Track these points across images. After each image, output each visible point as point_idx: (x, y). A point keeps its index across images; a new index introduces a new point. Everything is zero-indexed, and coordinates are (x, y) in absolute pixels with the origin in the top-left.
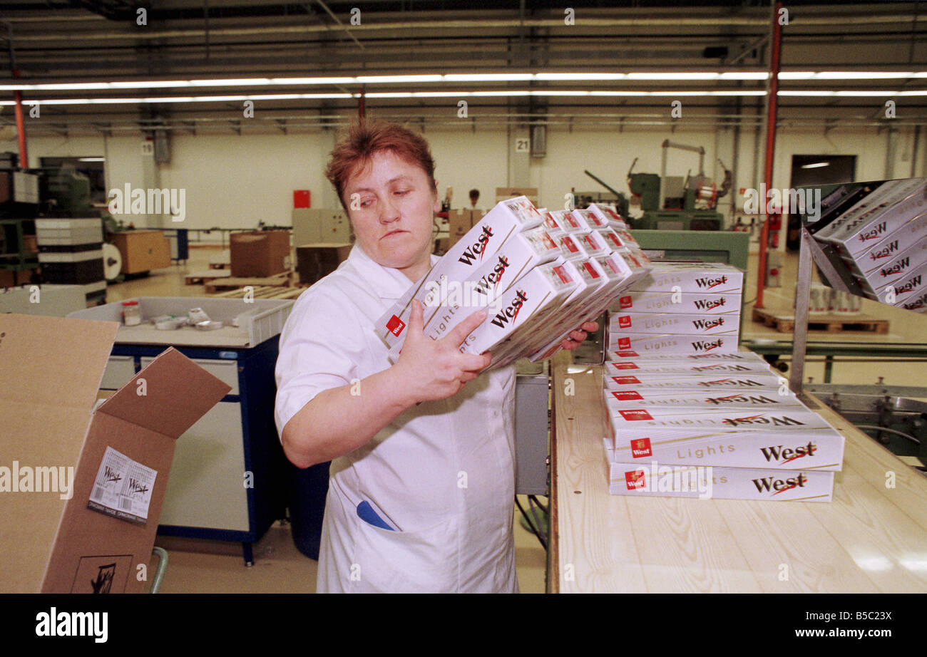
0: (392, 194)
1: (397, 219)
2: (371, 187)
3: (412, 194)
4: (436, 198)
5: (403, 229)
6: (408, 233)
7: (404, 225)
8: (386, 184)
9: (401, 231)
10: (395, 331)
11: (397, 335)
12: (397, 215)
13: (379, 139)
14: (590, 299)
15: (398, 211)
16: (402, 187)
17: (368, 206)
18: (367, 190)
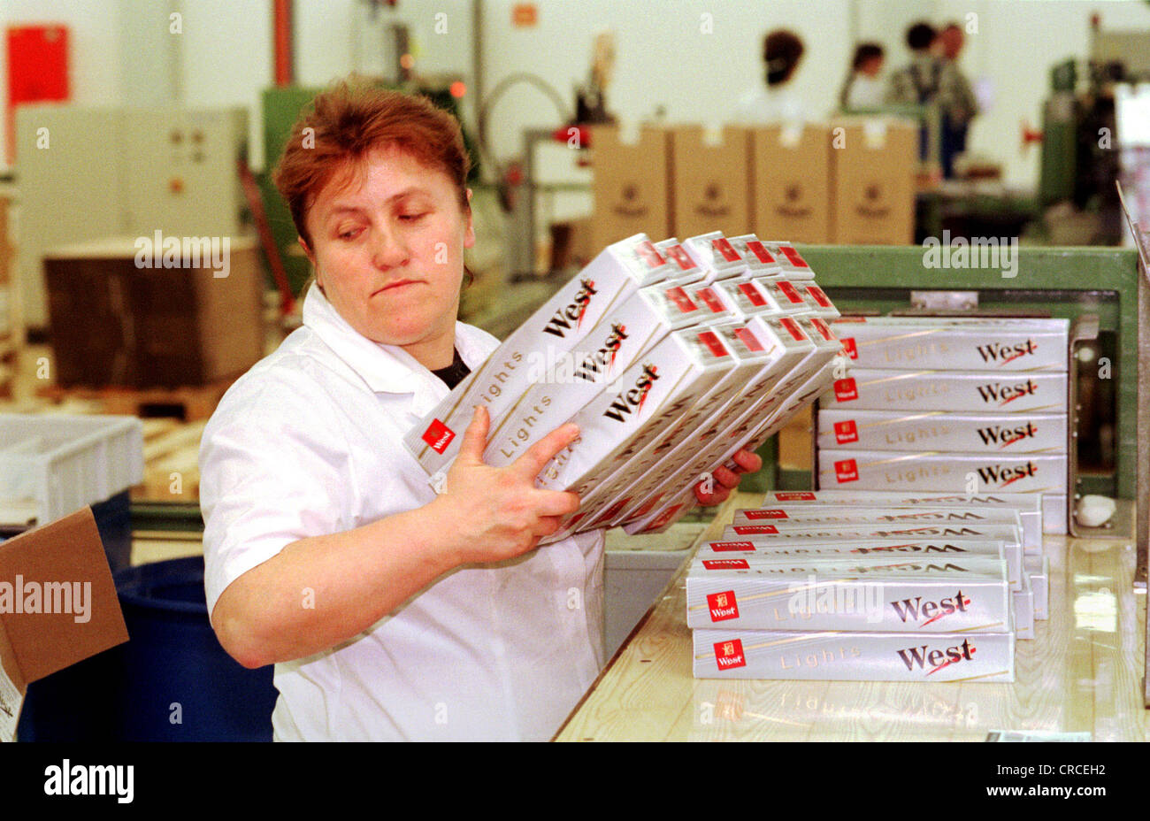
0: (396, 218)
1: (405, 263)
2: (360, 205)
3: (430, 219)
4: (469, 225)
5: (413, 278)
6: (422, 286)
7: (417, 270)
8: (388, 201)
9: (410, 282)
10: (439, 445)
11: (441, 451)
12: (404, 255)
13: (378, 128)
14: (789, 384)
15: (406, 249)
16: (413, 207)
17: (355, 237)
18: (354, 211)
